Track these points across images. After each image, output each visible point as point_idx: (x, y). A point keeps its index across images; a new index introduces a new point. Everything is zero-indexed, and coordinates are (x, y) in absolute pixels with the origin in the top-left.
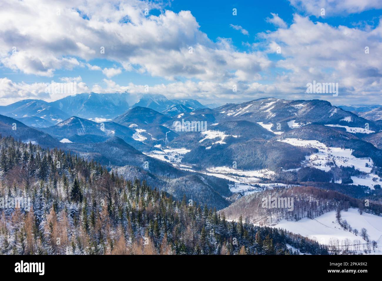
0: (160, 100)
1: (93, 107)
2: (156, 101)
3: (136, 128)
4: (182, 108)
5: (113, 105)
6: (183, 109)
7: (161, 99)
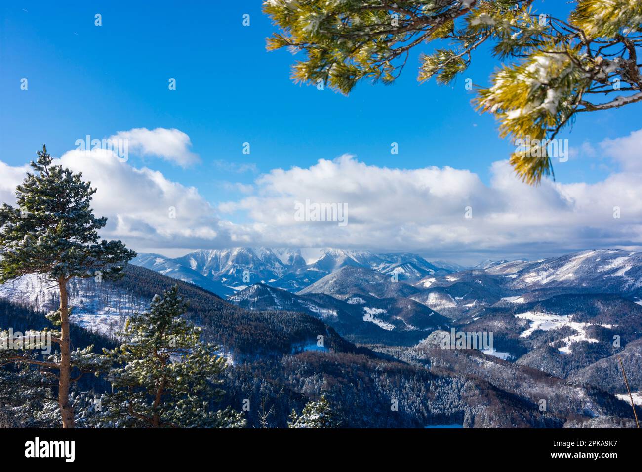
0: (361, 255)
1: (247, 266)
2: (353, 255)
3: (364, 305)
4: (412, 268)
5: (280, 263)
6: (414, 270)
7: (362, 253)
